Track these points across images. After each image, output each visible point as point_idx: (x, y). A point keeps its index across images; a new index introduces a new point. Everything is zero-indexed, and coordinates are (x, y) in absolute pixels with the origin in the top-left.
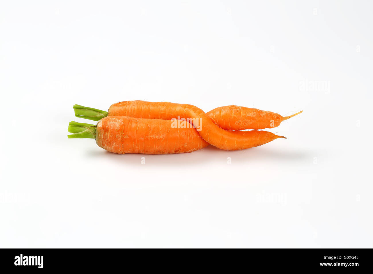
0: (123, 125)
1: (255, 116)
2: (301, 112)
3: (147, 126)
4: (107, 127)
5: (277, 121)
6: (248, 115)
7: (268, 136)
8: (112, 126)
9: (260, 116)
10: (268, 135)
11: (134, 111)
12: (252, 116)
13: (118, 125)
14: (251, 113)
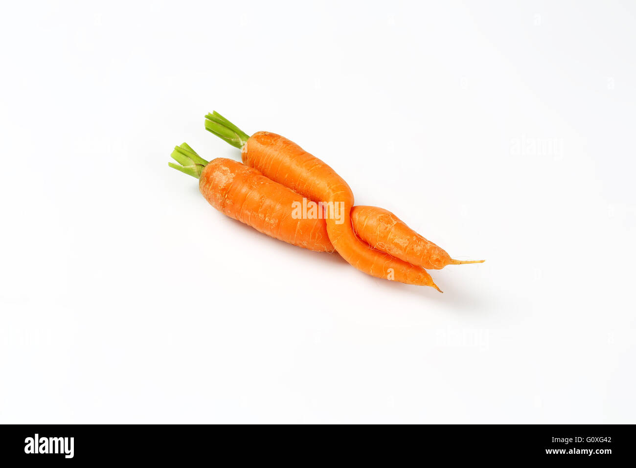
0: (231, 184)
1: (404, 247)
2: (482, 261)
3: (261, 198)
4: (211, 177)
5: (436, 264)
6: (396, 241)
7: (419, 279)
8: (217, 179)
9: (413, 249)
10: (420, 276)
11: (271, 159)
12: (401, 244)
13: (224, 182)
14: (401, 239)
